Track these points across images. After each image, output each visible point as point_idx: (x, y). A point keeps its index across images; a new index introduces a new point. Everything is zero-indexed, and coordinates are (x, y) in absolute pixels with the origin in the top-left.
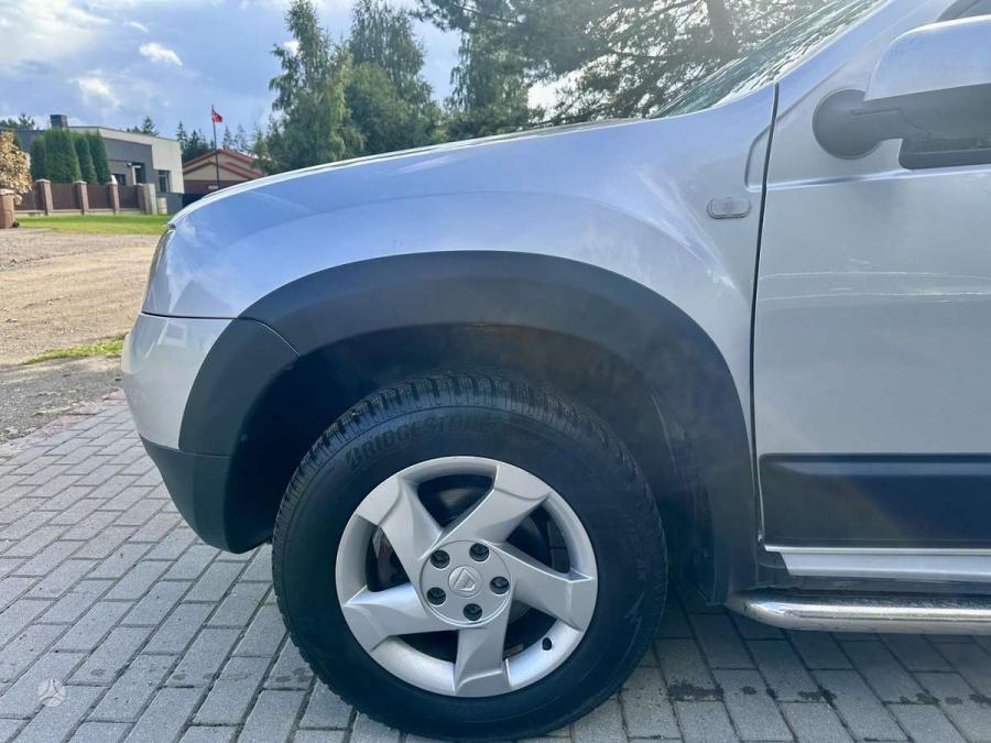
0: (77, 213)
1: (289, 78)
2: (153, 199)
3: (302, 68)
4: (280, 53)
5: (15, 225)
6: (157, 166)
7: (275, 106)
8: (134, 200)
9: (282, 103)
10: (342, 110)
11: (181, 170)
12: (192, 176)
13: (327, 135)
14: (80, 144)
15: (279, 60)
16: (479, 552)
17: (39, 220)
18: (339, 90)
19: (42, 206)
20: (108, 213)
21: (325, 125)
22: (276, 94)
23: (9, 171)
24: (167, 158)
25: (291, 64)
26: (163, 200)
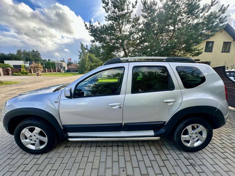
0: (51, 73)
1: (81, 55)
2: (62, 71)
3: (82, 54)
4: (79, 52)
5: (40, 75)
6: (63, 66)
7: (79, 59)
8: (59, 71)
9: (80, 58)
10: (88, 59)
11: (67, 66)
12: (68, 67)
13: (86, 62)
14: (52, 64)
15: (79, 53)
16: (35, 136)
17: (45, 74)
18: (87, 57)
19: (46, 72)
20: (55, 73)
21: (85, 61)
22: (79, 57)
23: (40, 68)
24: (65, 65)
25: (81, 53)
26: (63, 71)
